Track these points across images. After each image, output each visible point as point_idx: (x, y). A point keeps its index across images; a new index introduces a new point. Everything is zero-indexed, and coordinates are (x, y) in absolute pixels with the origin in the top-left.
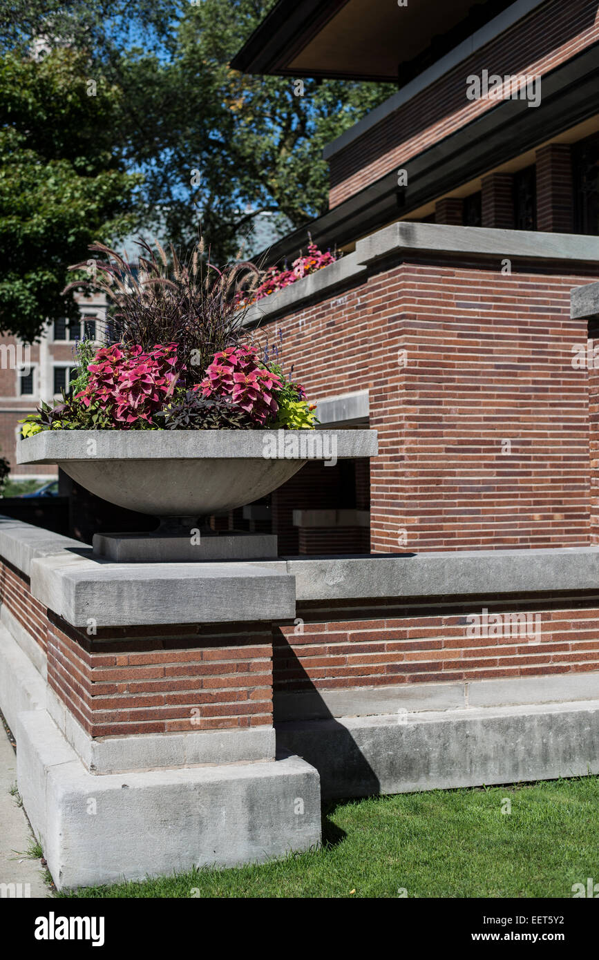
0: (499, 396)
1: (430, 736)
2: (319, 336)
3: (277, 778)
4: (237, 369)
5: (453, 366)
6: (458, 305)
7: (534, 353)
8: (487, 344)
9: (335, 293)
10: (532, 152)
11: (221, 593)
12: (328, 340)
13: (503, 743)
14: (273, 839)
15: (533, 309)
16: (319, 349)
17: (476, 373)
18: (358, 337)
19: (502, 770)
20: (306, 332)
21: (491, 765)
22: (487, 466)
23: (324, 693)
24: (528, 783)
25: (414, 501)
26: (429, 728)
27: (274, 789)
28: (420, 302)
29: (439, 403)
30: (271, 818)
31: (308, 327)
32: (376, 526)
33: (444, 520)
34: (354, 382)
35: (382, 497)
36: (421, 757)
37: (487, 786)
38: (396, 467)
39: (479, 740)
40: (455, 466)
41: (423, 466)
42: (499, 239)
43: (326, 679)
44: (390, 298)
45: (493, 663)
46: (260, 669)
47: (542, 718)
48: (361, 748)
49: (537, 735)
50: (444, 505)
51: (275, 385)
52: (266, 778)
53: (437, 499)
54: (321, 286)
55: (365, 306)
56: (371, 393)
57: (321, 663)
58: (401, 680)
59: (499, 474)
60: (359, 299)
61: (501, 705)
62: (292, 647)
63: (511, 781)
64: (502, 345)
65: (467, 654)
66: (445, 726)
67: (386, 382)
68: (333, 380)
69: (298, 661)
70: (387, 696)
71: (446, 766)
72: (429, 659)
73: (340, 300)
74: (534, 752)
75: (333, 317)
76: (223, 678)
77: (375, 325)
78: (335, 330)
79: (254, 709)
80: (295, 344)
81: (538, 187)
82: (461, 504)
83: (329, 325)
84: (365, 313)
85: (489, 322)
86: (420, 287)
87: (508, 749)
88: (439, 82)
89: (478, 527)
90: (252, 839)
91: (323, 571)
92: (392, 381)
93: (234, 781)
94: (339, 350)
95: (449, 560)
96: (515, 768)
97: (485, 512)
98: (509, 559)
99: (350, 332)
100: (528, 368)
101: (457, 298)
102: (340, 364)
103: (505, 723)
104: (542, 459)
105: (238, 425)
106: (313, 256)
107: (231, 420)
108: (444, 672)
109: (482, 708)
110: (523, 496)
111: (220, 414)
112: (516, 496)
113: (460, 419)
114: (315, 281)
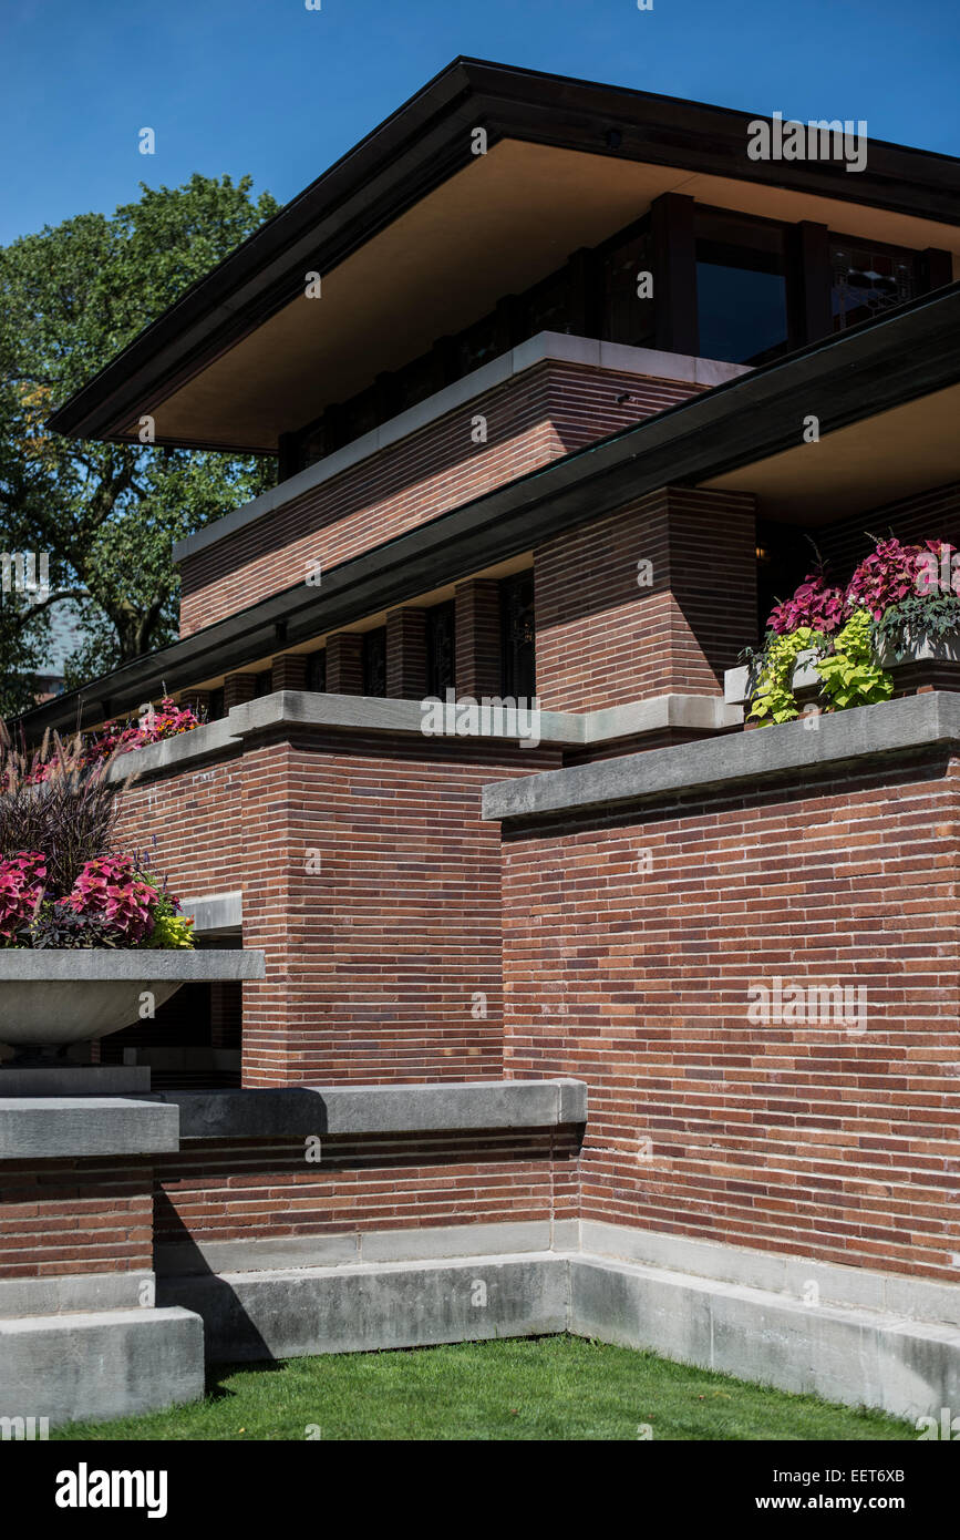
0: (403, 904)
1: (319, 1292)
2: (176, 818)
3: (158, 1323)
4: (111, 881)
5: (346, 866)
6: (354, 792)
7: (445, 850)
8: (389, 840)
9: (199, 766)
10: (451, 586)
11: (101, 1124)
12: (187, 825)
13: (400, 1302)
14: (154, 1389)
15: (444, 797)
16: (176, 836)
17: (376, 875)
18: (228, 824)
19: (399, 1332)
20: (158, 812)
21: (387, 1327)
22: (386, 989)
23: (200, 1244)
24: (428, 1347)
25: (298, 1032)
26: (317, 1283)
27: (154, 1335)
28: (308, 788)
29: (330, 911)
30: (151, 1367)
31: (161, 806)
32: (250, 1063)
33: (335, 1056)
34: (222, 881)
35: (257, 1026)
36: (309, 1317)
37: (382, 1351)
38: (276, 989)
39: (373, 1297)
40: (348, 989)
41: (309, 989)
42: (404, 712)
43: (203, 1229)
44: (271, 781)
45: (389, 1212)
46: (140, 1207)
47: (443, 1273)
48: (244, 1305)
49: (438, 1292)
50: (333, 1037)
51: (152, 900)
52: (147, 1323)
53: (326, 1029)
54: (180, 756)
55: (238, 786)
56: (244, 896)
57: (196, 1211)
58: (287, 1231)
59: (402, 999)
60: (230, 776)
61: (398, 1261)
62: (167, 1193)
63: (409, 1345)
64: (407, 840)
65: (360, 1202)
66: (336, 1281)
67: (264, 884)
68: (194, 876)
69: (174, 1209)
70: (271, 1250)
71: (336, 1326)
72: (318, 1207)
73: (206, 775)
74: (435, 1312)
75: (195, 797)
76: (100, 1217)
77: (252, 812)
78: (197, 813)
79: (132, 1251)
80: (140, 827)
81: (457, 631)
82: (355, 1036)
83: (189, 806)
84: (239, 795)
85: (391, 813)
86: (308, 769)
87: (406, 1308)
88: (333, 481)
89: (376, 1065)
90: (131, 1390)
91: (201, 1106)
92: (272, 883)
93: (112, 1326)
94: (202, 839)
95: (340, 1095)
96: (414, 1330)
97: (385, 1046)
98: (407, 1094)
99: (218, 817)
100: (438, 868)
101: (353, 782)
102: (203, 857)
103: (403, 1279)
104: (454, 980)
105: (113, 945)
106: (168, 714)
107: (104, 940)
108: (335, 1222)
109: (377, 1264)
110: (430, 1026)
111: (93, 932)
112: (422, 1026)
113: (354, 931)
114: (172, 749)
